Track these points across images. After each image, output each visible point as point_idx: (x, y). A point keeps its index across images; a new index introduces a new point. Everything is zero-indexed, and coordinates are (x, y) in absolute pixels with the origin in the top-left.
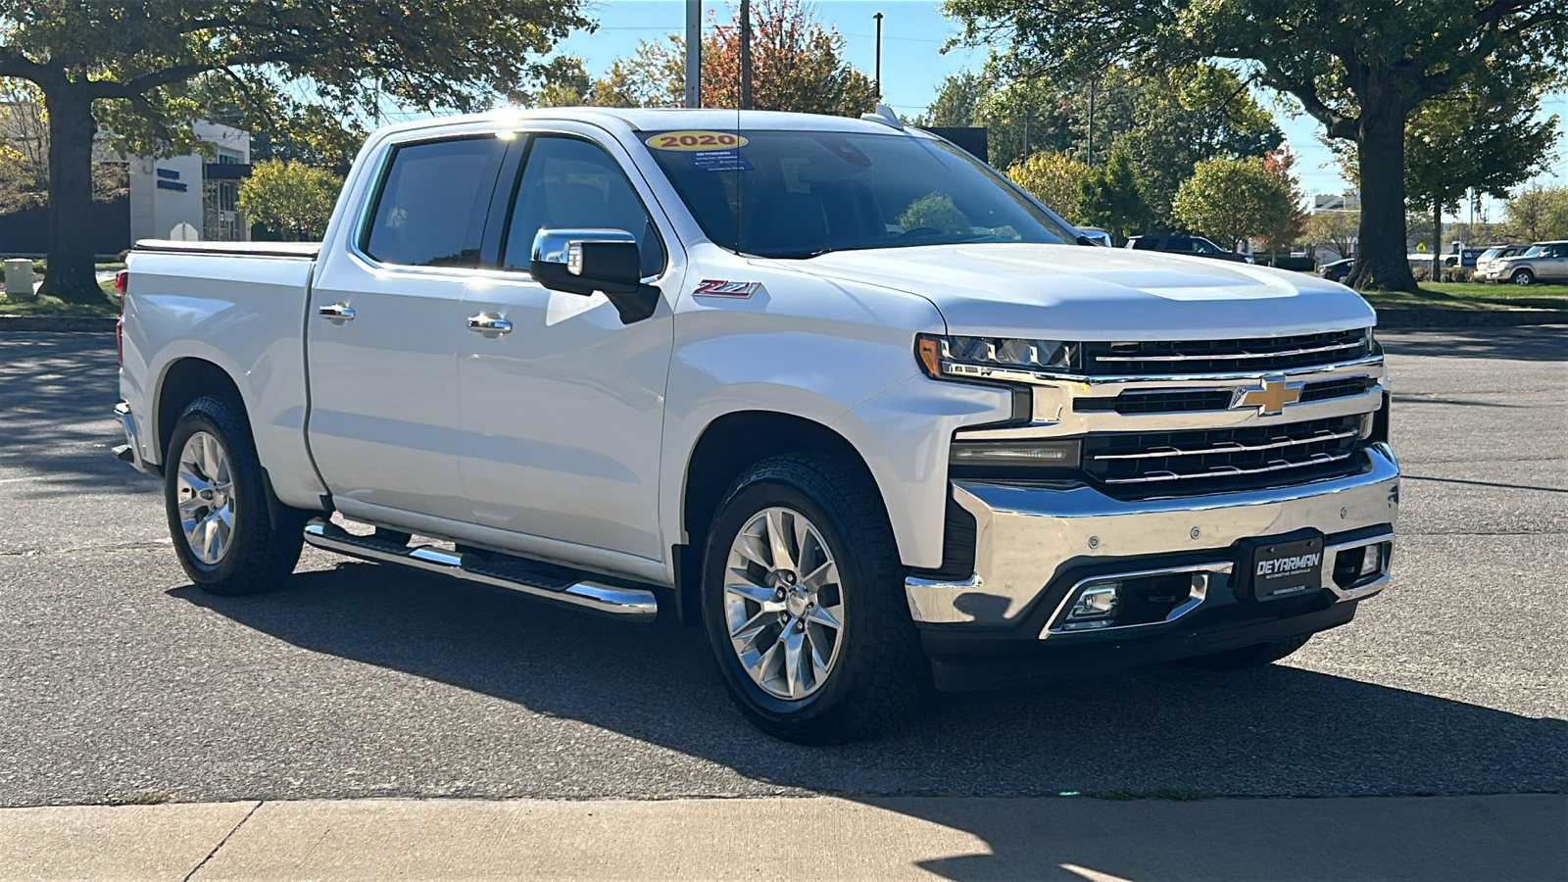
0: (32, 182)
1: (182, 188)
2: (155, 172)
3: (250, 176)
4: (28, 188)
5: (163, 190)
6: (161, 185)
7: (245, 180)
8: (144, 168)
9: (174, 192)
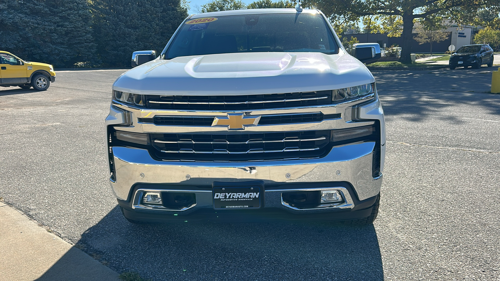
0: (427, 37)
1: (465, 37)
2: (458, 34)
3: (478, 33)
4: (426, 39)
5: (459, 37)
6: (459, 36)
7: (476, 34)
8: (455, 33)
9: (463, 38)
